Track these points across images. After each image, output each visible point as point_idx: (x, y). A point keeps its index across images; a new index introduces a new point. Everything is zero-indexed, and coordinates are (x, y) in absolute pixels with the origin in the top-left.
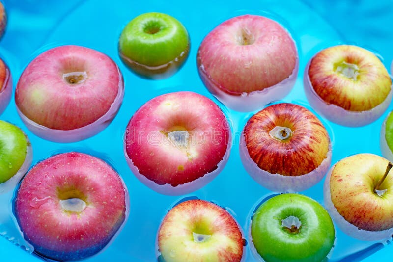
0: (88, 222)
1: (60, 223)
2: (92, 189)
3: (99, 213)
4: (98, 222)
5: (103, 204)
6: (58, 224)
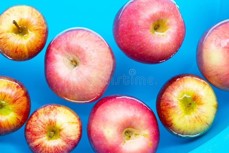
0: (176, 27)
1: (169, 41)
2: (161, 14)
3: (175, 19)
4: (178, 23)
5: (172, 14)
6: (169, 43)
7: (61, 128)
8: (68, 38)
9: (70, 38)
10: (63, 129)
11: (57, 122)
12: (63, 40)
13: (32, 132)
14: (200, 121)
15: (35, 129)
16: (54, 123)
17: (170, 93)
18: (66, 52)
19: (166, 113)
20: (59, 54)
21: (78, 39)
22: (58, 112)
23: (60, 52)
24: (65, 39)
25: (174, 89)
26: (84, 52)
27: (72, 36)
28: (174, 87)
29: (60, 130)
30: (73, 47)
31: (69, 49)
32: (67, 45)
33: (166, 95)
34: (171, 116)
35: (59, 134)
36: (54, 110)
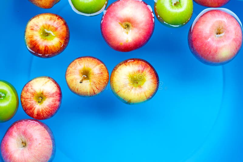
7: (42, 91)
8: (28, 125)
9: (29, 127)
10: (43, 91)
11: (36, 91)
12: (24, 125)
13: (28, 109)
14: (123, 86)
15: (28, 105)
16: (35, 93)
17: (149, 71)
18: (22, 134)
19: (136, 64)
20: (16, 133)
21: (34, 130)
22: (32, 84)
23: (18, 132)
24: (26, 125)
25: (151, 74)
26: (33, 141)
27: (31, 126)
28: (153, 75)
29: (42, 93)
30: (28, 134)
31: (25, 133)
32: (24, 130)
33: (148, 67)
34: (133, 66)
35: (44, 96)
36: (29, 86)
